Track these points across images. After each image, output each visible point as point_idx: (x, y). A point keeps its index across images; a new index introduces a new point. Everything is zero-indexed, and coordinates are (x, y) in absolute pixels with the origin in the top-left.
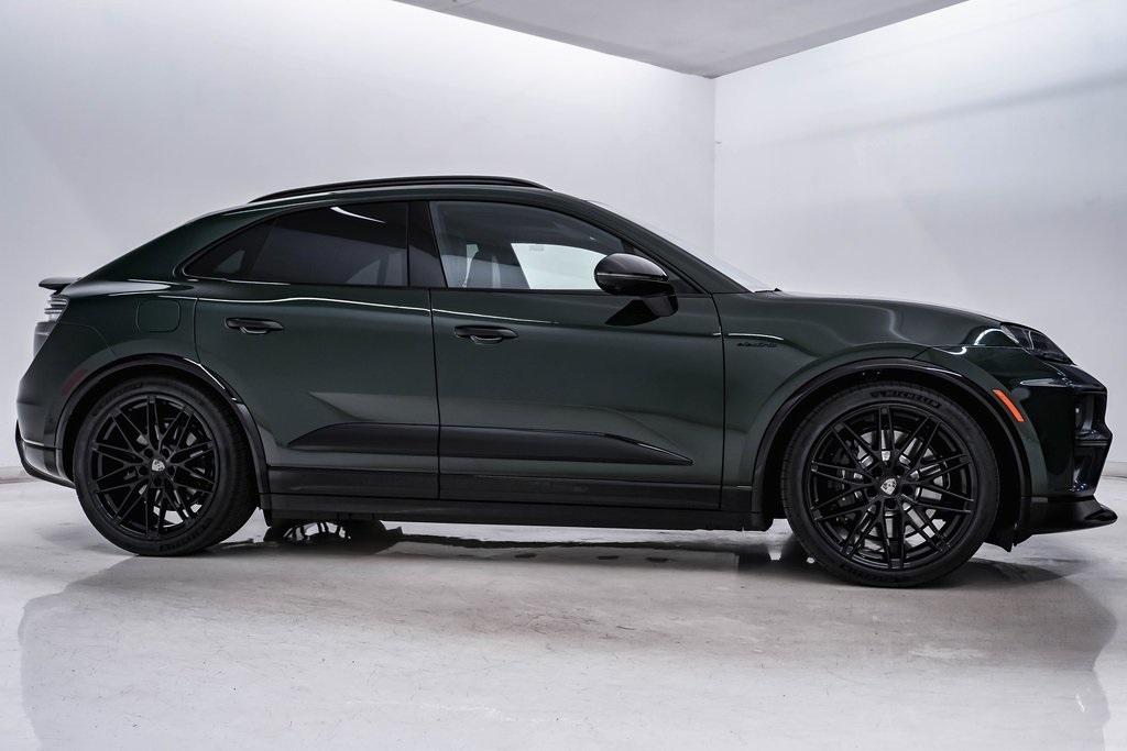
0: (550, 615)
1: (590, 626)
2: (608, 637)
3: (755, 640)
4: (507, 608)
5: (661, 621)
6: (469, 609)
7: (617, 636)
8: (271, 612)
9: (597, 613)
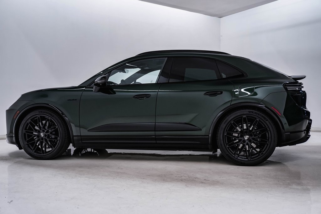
0: (185, 176)
1: (197, 179)
2: (202, 183)
3: (244, 183)
4: (172, 174)
5: (216, 178)
6: (161, 175)
7: (205, 182)
8: (106, 176)
9: (198, 176)
